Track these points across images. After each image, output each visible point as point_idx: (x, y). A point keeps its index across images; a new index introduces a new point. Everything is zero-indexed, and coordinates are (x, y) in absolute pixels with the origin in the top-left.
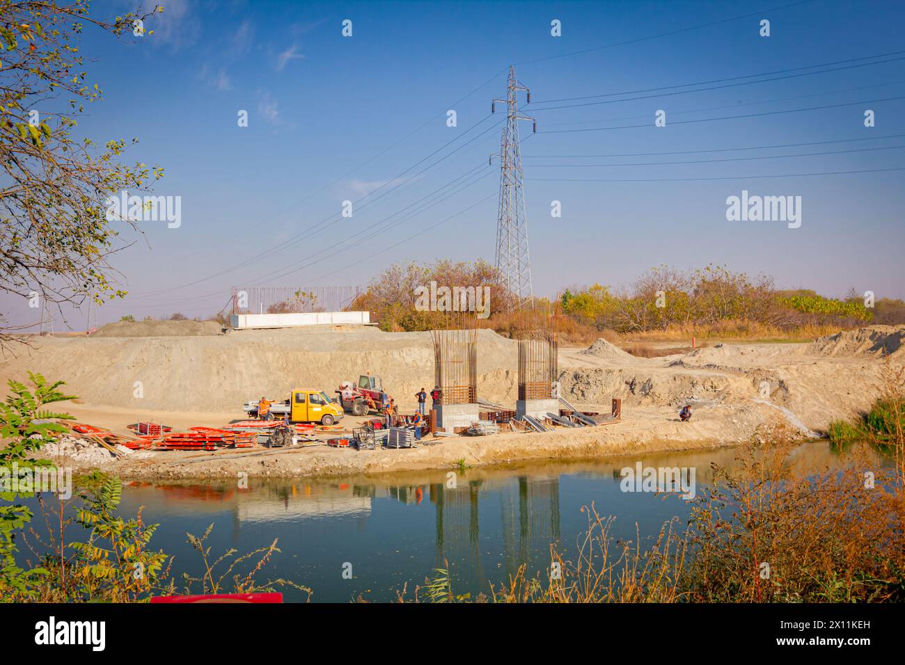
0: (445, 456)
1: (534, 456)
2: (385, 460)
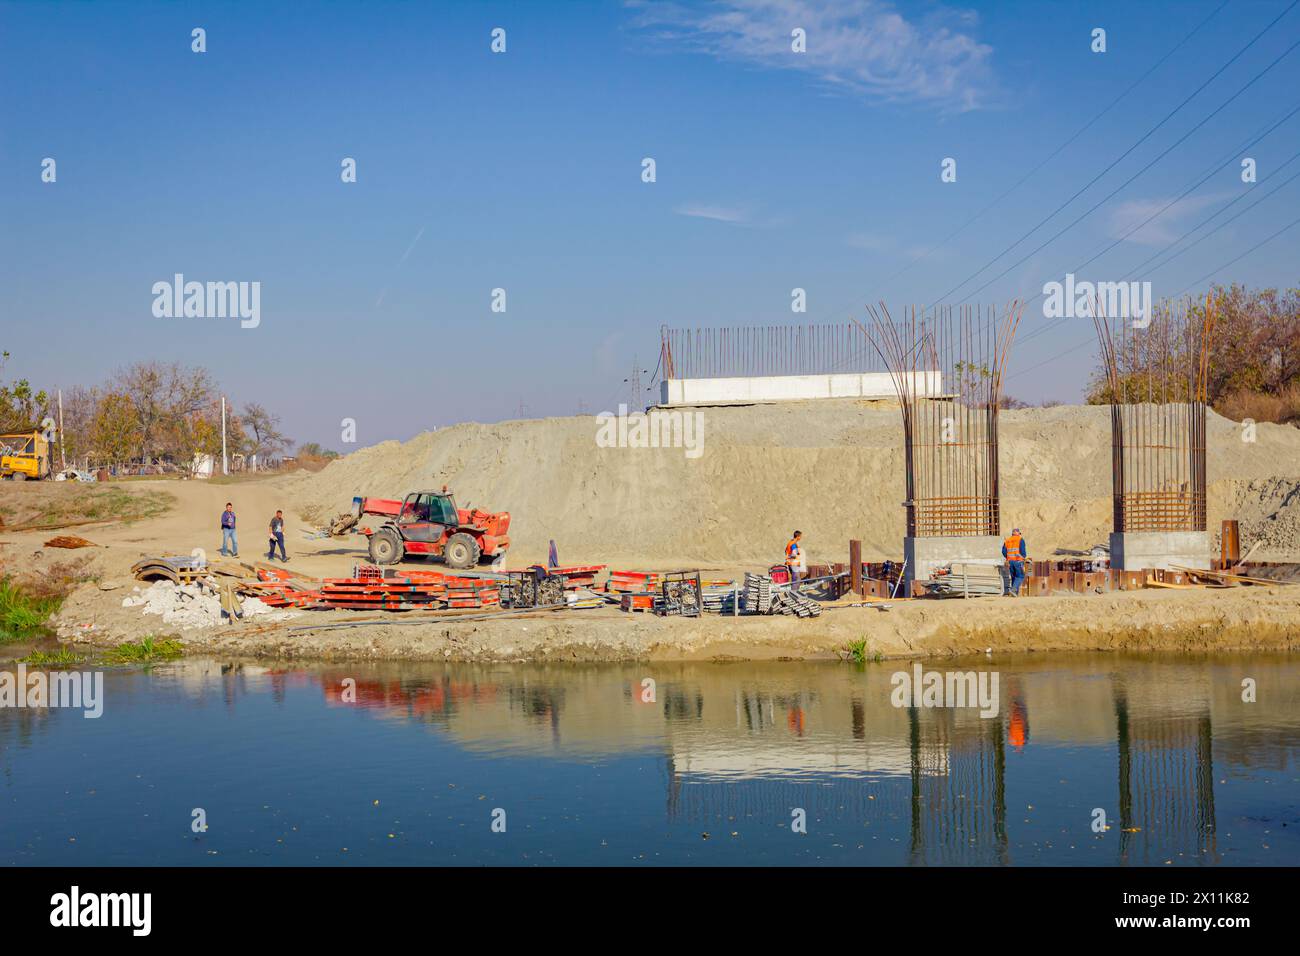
0: (831, 634)
1: (1059, 645)
2: (689, 637)
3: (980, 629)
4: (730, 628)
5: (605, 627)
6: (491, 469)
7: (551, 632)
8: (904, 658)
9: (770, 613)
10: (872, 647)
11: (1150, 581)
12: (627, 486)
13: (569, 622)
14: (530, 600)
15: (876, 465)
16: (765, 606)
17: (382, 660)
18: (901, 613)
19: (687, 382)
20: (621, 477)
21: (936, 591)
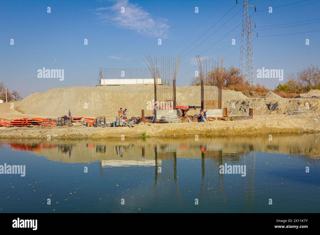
0: (137, 131)
1: (191, 133)
2: (102, 132)
3: (173, 130)
4: (112, 130)
5: (81, 130)
6: (59, 98)
7: (67, 131)
8: (155, 136)
9: (122, 126)
10: (147, 134)
11: (210, 120)
12: (91, 101)
13: (72, 129)
14: (63, 124)
15: (147, 97)
16: (121, 124)
17: (23, 138)
18: (154, 126)
19: (105, 80)
20: (89, 99)
21: (162, 121)
